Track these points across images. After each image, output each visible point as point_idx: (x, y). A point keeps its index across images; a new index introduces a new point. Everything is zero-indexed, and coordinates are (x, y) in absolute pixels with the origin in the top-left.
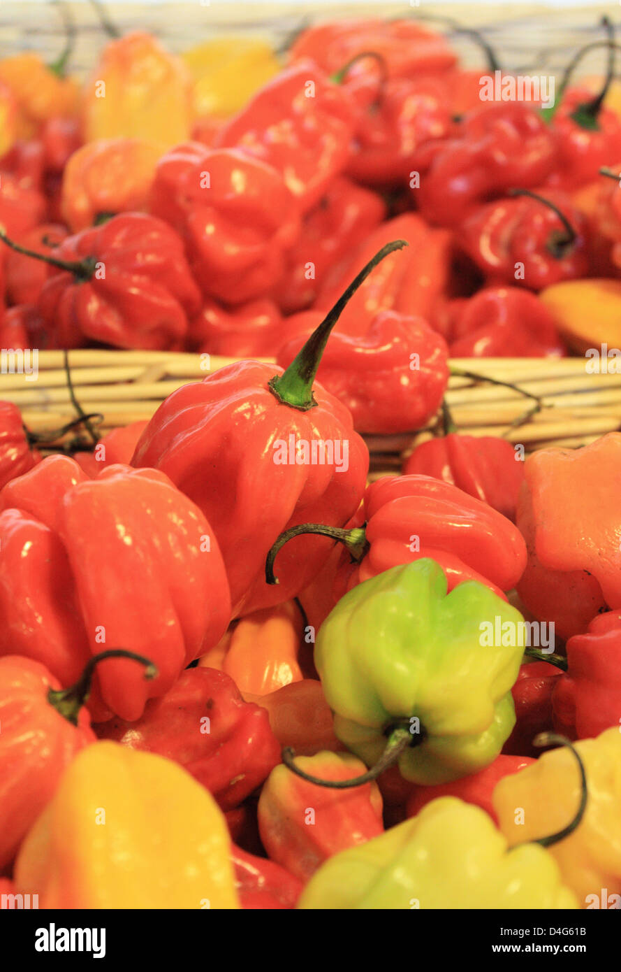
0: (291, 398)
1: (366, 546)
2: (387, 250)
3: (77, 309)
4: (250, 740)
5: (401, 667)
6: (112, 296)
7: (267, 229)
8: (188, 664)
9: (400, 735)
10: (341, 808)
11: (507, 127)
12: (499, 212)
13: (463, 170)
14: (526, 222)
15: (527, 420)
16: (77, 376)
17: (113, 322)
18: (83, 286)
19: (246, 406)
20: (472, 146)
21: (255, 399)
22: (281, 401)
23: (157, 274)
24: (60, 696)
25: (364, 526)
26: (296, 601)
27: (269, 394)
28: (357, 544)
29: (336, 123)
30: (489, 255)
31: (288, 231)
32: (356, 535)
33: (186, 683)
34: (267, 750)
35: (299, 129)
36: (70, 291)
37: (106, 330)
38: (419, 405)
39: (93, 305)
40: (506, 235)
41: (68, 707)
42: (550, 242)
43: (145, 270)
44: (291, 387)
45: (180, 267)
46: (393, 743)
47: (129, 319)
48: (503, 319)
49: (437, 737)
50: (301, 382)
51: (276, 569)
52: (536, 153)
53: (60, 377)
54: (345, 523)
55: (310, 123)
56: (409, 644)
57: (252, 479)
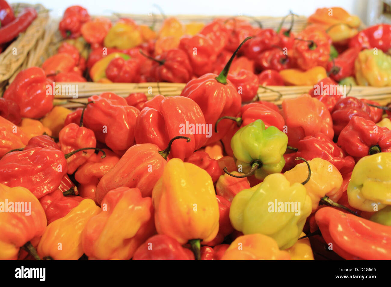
0: (221, 81)
1: (242, 121)
2: (247, 39)
3: (160, 72)
4: (213, 168)
5: (256, 145)
6: (170, 68)
7: (208, 55)
8: (195, 150)
9: (256, 164)
10: (240, 184)
11: (268, 34)
12: (267, 54)
13: (256, 44)
14: (274, 55)
15: (279, 99)
16: (161, 89)
17: (170, 75)
18: (162, 66)
19: (210, 82)
20: (258, 39)
21: (212, 81)
22: (218, 82)
23: (181, 63)
24: (162, 152)
25: (241, 117)
26: (221, 141)
27: (215, 80)
28: (239, 121)
29: (224, 34)
30: (265, 64)
31: (213, 58)
32: (238, 119)
33: (195, 155)
34: (218, 171)
35: (215, 35)
36: (158, 68)
37: (168, 78)
38: (252, 93)
39: (165, 71)
40: (269, 59)
41: (164, 155)
42: (281, 60)
43: (178, 62)
44: (221, 78)
45: (187, 62)
46: (254, 166)
47: (174, 74)
48: (270, 77)
49: (265, 165)
50: (224, 77)
51: (217, 129)
52: (275, 41)
53: (157, 90)
54: (236, 116)
55: (218, 34)
56: (257, 140)
57: (212, 101)
